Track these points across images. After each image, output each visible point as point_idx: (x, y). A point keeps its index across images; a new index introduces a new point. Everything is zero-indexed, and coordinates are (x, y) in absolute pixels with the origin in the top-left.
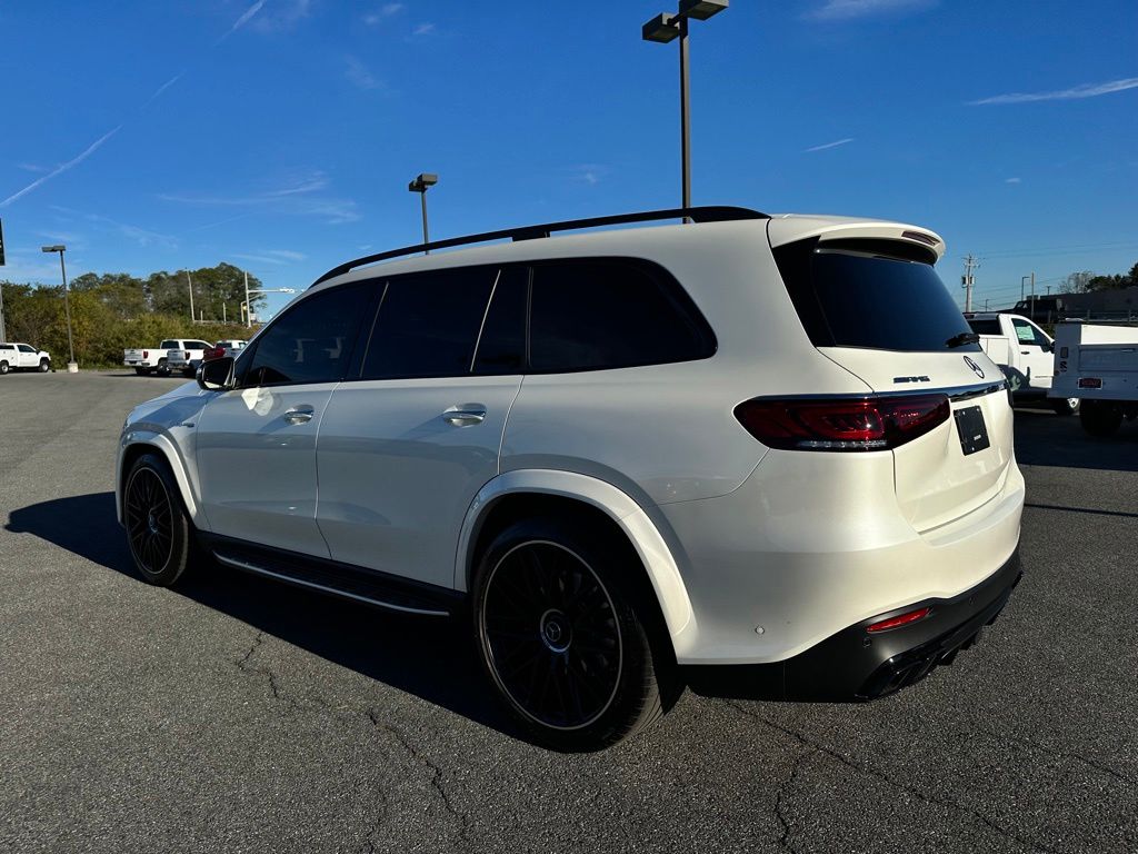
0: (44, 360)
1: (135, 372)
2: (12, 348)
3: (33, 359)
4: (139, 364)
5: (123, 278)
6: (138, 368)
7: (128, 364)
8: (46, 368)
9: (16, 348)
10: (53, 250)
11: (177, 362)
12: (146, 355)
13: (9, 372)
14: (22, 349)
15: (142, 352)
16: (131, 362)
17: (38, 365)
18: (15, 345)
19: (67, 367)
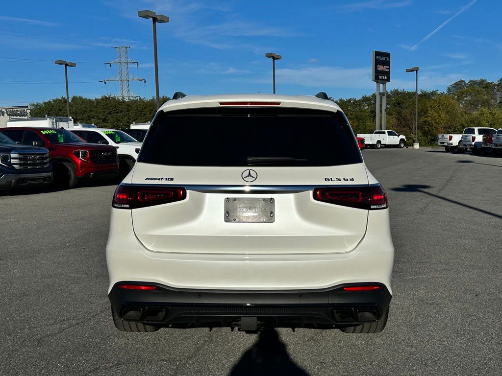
0: (402, 140)
1: (444, 150)
2: (384, 133)
3: (395, 140)
4: (446, 144)
5: (482, 83)
6: (446, 147)
7: (439, 144)
8: (402, 145)
9: (386, 133)
10: (412, 71)
11: (466, 143)
12: (451, 138)
13: (381, 147)
14: (390, 134)
15: (448, 136)
16: (442, 143)
17: (398, 143)
18: (386, 131)
19: (412, 145)
